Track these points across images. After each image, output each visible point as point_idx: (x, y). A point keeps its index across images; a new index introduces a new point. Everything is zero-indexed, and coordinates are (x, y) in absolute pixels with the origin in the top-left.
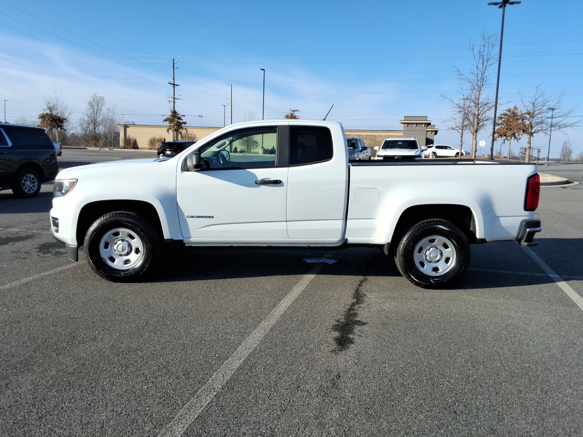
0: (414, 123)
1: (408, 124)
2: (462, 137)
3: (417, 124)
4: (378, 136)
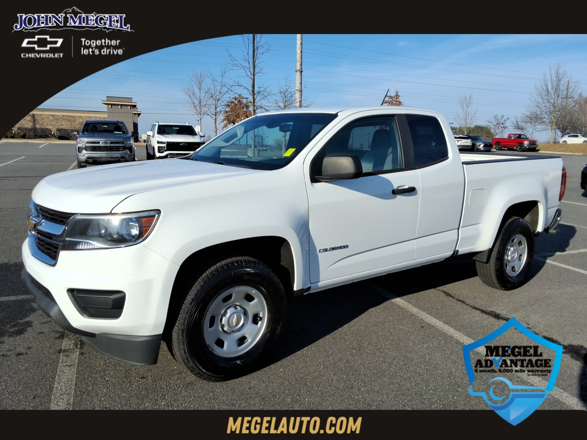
0: (118, 105)
1: (112, 104)
2: (216, 124)
3: (121, 105)
4: (78, 117)
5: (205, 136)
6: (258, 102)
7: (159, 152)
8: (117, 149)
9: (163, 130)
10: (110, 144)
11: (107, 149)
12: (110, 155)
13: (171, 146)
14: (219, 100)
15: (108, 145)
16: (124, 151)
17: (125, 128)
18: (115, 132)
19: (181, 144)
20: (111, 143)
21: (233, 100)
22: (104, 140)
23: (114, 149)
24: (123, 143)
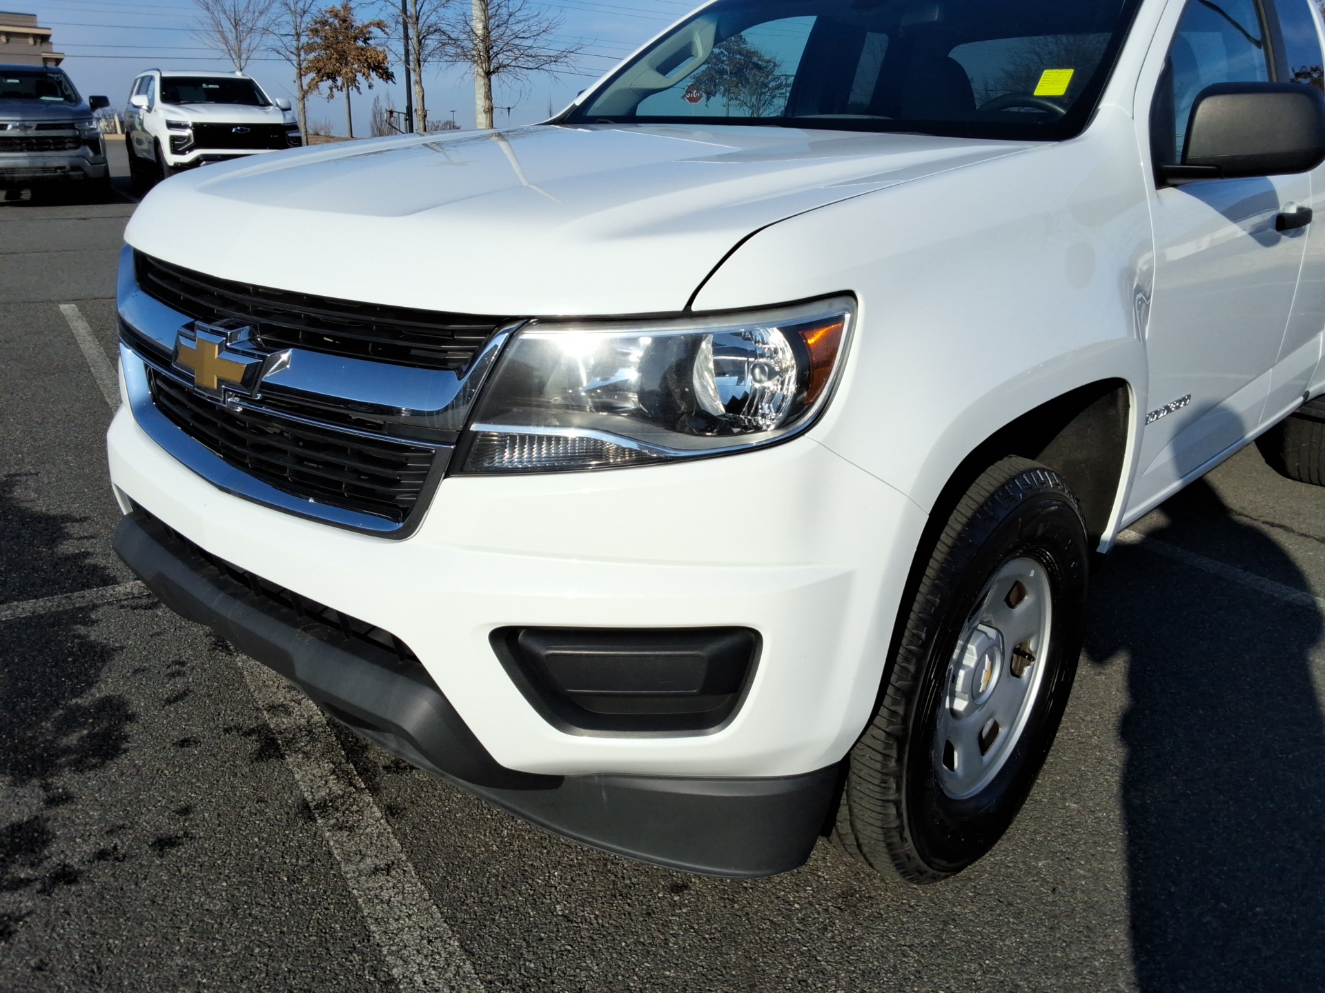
3: (8, 34)
5: (290, 109)
6: (428, 16)
7: (175, 150)
8: (58, 144)
9: (176, 91)
10: (37, 129)
11: (28, 144)
12: (39, 163)
13: (207, 135)
14: (304, 12)
15: (31, 133)
16: (78, 150)
17: (68, 87)
18: (44, 98)
19: (234, 130)
20: (39, 127)
21: (328, 15)
22: (19, 118)
23: (50, 144)
24: (71, 126)
